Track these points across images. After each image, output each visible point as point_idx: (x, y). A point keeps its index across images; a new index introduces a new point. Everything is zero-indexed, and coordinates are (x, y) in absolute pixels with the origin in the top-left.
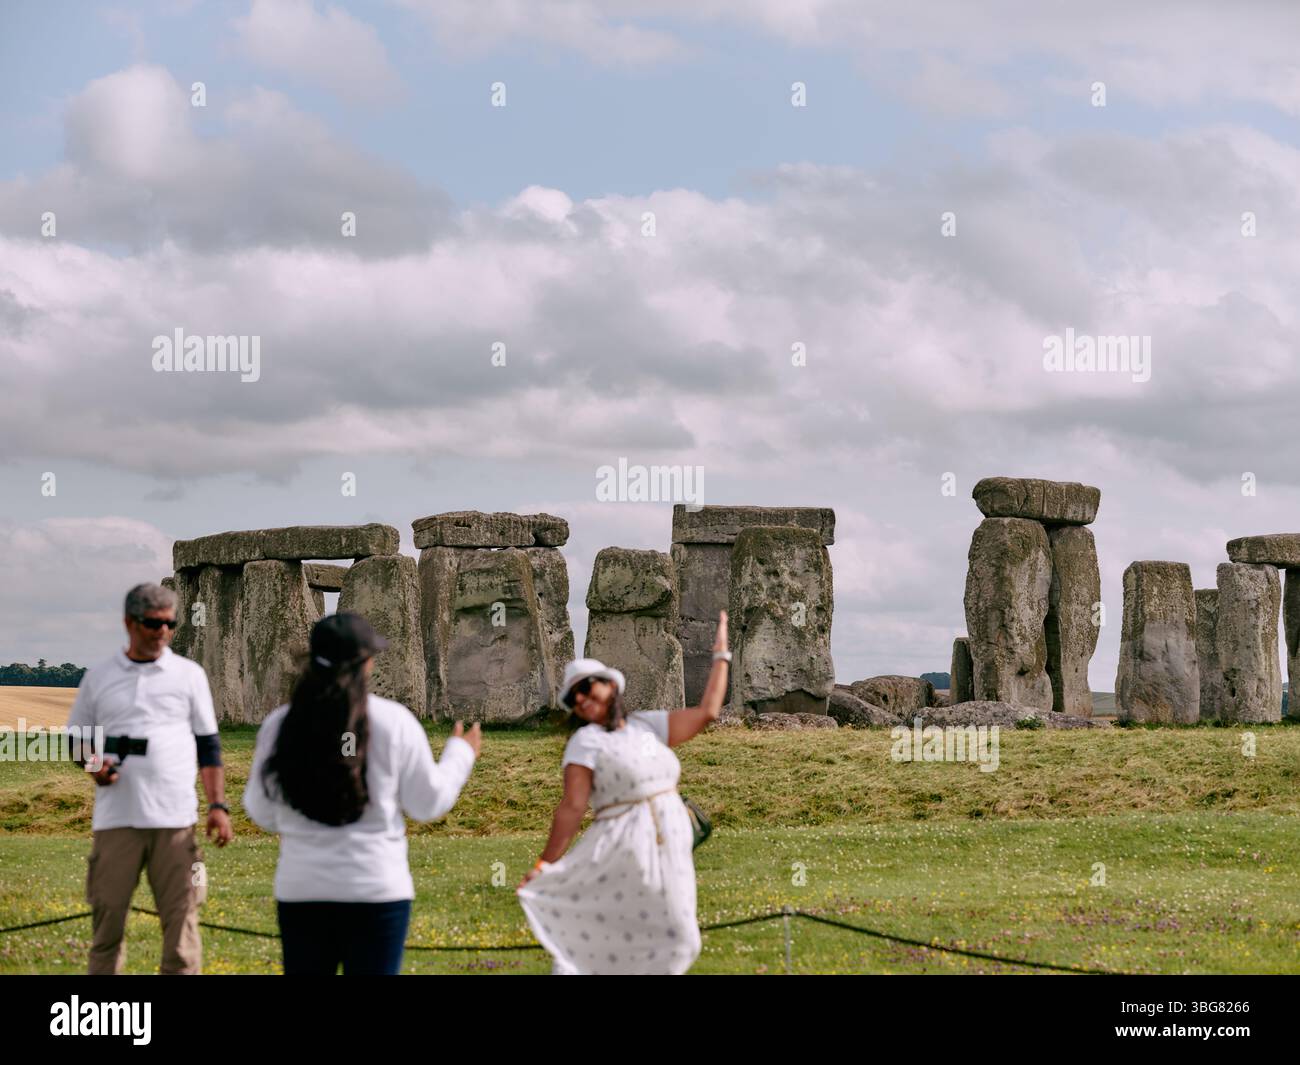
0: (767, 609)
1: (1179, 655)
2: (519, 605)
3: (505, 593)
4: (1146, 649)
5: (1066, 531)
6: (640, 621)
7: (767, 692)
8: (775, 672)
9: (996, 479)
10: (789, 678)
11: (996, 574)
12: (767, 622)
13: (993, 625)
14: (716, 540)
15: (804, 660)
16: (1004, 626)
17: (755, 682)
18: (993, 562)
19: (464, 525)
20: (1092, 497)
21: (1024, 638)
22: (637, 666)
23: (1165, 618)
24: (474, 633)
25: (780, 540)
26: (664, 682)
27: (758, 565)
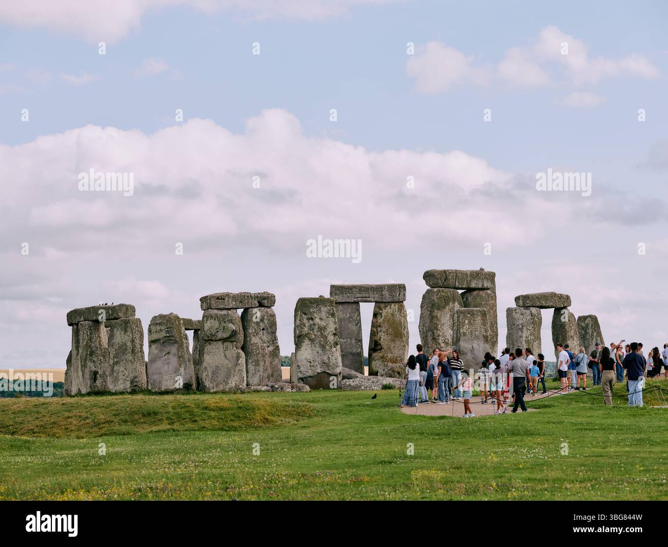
0: (307, 335)
1: (479, 351)
2: (173, 338)
3: (166, 333)
4: (461, 349)
5: (475, 293)
6: (225, 344)
7: (307, 373)
8: (312, 364)
9: (431, 271)
10: (319, 366)
11: (430, 315)
12: (307, 341)
13: (430, 338)
14: (348, 301)
15: (325, 358)
16: (434, 339)
17: (302, 369)
18: (429, 309)
19: (221, 299)
20: (491, 276)
21: (447, 344)
22: (223, 364)
23: (471, 334)
24: (157, 351)
25: (314, 304)
26: (235, 371)
27: (303, 315)
